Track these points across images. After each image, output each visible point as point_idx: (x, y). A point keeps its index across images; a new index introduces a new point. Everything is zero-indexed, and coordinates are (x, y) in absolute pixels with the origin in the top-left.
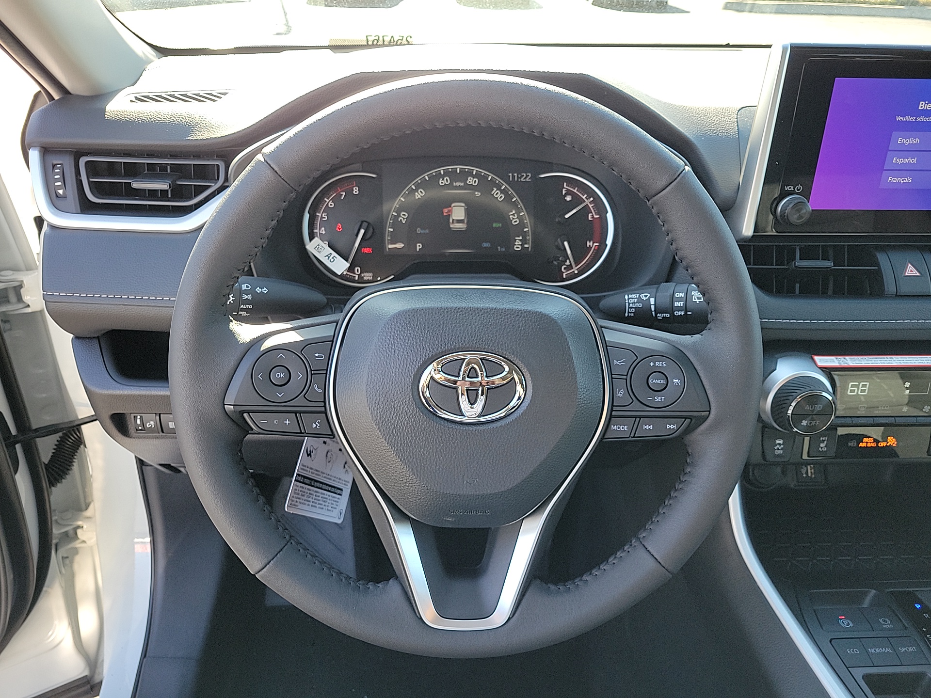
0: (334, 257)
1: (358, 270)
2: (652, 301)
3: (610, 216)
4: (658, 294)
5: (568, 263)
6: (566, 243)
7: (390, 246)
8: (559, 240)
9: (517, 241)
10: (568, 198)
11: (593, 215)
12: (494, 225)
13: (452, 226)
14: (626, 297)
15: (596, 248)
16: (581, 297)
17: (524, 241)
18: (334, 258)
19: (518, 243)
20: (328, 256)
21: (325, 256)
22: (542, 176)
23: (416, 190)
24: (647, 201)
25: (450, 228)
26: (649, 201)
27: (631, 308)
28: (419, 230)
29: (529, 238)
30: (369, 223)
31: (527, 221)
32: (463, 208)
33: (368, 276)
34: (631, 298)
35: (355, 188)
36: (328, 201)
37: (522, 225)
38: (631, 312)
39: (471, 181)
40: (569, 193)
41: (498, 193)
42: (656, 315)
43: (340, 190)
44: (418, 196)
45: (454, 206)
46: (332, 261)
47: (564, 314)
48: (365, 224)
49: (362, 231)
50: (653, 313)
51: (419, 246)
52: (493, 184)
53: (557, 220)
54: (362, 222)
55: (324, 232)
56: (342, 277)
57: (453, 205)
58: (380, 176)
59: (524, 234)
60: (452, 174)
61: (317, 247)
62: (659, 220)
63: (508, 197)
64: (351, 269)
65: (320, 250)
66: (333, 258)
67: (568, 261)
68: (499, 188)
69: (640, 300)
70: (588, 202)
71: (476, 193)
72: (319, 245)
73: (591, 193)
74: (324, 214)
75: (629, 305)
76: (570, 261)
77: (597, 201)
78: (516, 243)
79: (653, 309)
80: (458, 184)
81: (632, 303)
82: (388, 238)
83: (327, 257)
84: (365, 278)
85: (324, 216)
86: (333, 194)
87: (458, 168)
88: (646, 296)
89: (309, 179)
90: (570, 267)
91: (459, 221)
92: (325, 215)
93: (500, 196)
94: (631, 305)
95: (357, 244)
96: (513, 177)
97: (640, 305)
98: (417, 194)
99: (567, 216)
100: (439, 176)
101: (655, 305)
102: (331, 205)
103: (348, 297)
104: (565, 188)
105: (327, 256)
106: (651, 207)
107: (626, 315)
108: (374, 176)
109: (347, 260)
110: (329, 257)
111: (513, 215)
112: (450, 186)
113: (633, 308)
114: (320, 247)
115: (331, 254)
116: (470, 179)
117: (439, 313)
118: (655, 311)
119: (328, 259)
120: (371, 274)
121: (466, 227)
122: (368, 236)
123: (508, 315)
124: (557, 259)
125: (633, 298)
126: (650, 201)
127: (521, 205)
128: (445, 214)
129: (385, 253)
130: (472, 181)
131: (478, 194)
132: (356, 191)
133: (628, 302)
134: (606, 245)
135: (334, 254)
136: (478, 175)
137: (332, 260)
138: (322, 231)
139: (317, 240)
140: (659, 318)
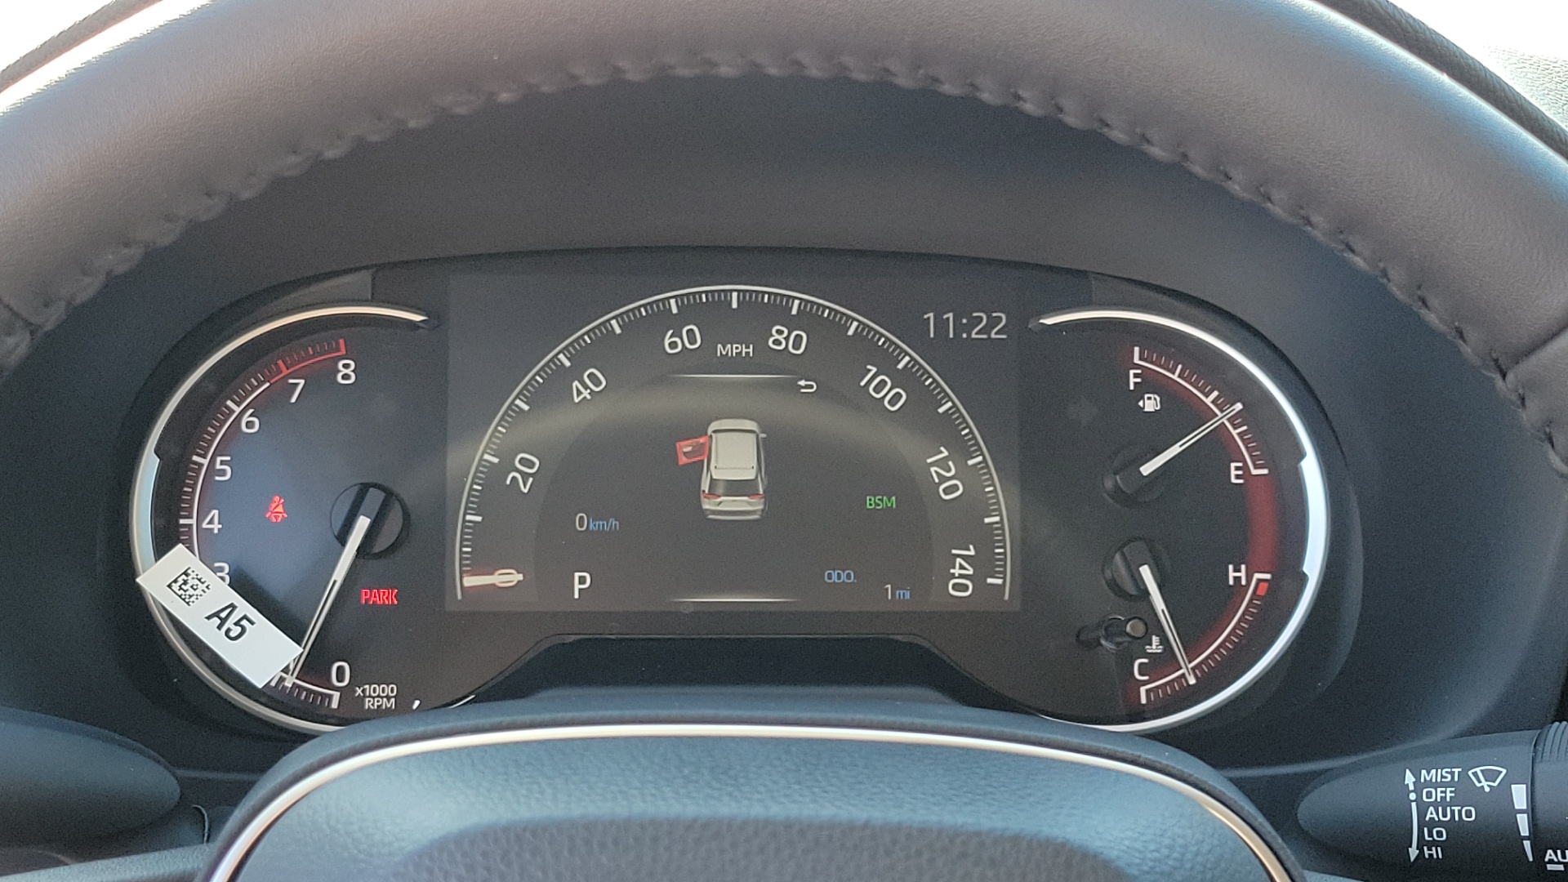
0: (245, 617)
1: (340, 670)
2: (1519, 795)
3: (1311, 469)
4: (1539, 768)
5: (1155, 647)
6: (1146, 572)
7: (470, 581)
8: (1118, 557)
9: (959, 560)
10: (1150, 404)
11: (1245, 468)
12: (871, 502)
13: (707, 505)
14: (1409, 779)
15: (1262, 592)
16: (1231, 780)
17: (984, 565)
18: (244, 623)
19: (961, 569)
20: (220, 616)
21: (208, 618)
22: (1049, 321)
23: (576, 372)
24: (1497, 377)
25: (703, 512)
26: (1504, 376)
27: (1432, 824)
28: (582, 522)
29: (1005, 550)
30: (389, 494)
31: (995, 488)
32: (752, 437)
33: (378, 695)
34: (1428, 784)
35: (341, 363)
36: (238, 410)
37: (974, 505)
38: (1434, 843)
39: (780, 338)
40: (1150, 383)
41: (883, 383)
42: (1539, 852)
43: (285, 372)
44: (579, 393)
45: (715, 432)
46: (232, 634)
47: (1165, 851)
48: (375, 498)
49: (363, 523)
50: (1527, 844)
51: (580, 582)
52: (866, 350)
53: (1109, 484)
54: (364, 488)
55: (216, 527)
56: (271, 696)
57: (714, 426)
58: (436, 319)
59: (985, 539)
60: (711, 316)
61: (181, 583)
62: (1551, 454)
63: (922, 399)
64: (314, 666)
65: (191, 592)
66: (237, 624)
67: (1155, 640)
68: (886, 362)
69: (1465, 792)
70: (1224, 416)
71: (802, 383)
72: (186, 573)
73: (1236, 386)
74: (219, 459)
75: (1422, 814)
76: (1164, 641)
77: (1259, 409)
78: (957, 571)
79: (1524, 831)
80: (733, 349)
81: (1435, 805)
82: (460, 549)
83: (217, 621)
84: (368, 703)
85: (218, 467)
86: (260, 384)
87: (734, 293)
88: (1490, 776)
89: (88, 280)
90: (1164, 662)
91: (736, 488)
92: (222, 463)
93: (890, 395)
94: (1431, 814)
95: (339, 574)
96: (941, 325)
97: (1467, 814)
98: (576, 383)
99: (1147, 469)
100: (661, 320)
101: (1532, 811)
102: (250, 424)
103: (245, 777)
104: (1138, 367)
105: (216, 614)
106: (1514, 397)
107: (1413, 852)
108: (417, 318)
109: (297, 636)
110: (223, 621)
111: (941, 463)
112: (705, 360)
113: (1440, 824)
114: (191, 582)
115: (233, 607)
116: (780, 332)
117: (616, 842)
118: (1534, 836)
119: (219, 627)
120: (391, 689)
121: (761, 507)
122: (382, 544)
123: (919, 853)
124: (1113, 629)
125: (1436, 786)
126: (1510, 376)
127: (970, 428)
128: (683, 460)
129: (450, 607)
130: (787, 339)
131: (807, 387)
132: (346, 372)
133: (1419, 800)
134: (1303, 579)
135: (244, 608)
136: (807, 319)
137: (236, 631)
138: (211, 522)
139: (180, 556)
140: (1550, 867)
